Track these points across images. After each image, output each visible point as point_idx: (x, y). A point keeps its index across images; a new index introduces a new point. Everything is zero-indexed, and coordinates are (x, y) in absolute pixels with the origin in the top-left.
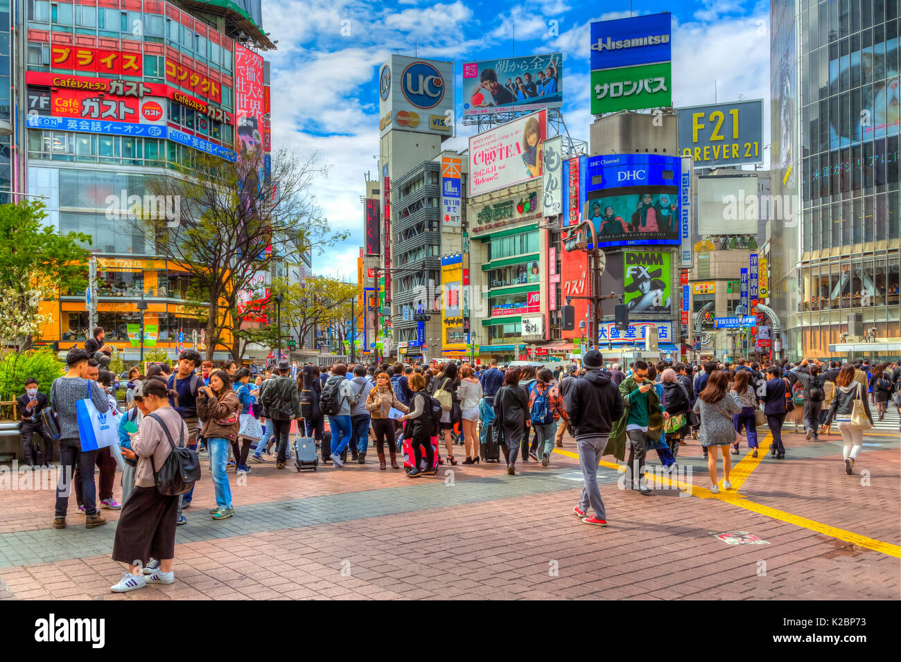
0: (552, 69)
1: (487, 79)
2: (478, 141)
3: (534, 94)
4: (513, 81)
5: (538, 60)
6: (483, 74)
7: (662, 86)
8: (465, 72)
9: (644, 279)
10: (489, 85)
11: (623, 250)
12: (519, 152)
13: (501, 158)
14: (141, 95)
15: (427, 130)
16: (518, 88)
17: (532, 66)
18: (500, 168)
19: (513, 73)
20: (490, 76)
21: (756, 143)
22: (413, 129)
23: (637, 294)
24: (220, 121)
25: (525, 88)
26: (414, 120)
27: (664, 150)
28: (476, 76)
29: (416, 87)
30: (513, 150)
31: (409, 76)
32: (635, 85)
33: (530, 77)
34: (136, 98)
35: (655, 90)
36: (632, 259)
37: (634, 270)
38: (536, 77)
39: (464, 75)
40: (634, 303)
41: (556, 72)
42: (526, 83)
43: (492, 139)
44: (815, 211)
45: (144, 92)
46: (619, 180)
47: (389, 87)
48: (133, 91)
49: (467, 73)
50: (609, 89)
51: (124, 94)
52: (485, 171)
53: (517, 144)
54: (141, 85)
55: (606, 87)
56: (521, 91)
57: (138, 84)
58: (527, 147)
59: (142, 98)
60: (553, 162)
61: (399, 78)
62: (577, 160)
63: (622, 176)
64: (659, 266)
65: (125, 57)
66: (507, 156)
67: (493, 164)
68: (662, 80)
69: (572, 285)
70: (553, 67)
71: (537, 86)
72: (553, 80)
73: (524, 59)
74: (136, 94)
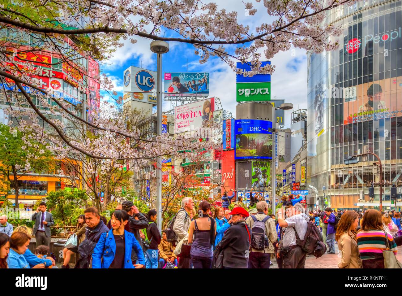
0: (204, 79)
1: (175, 81)
2: (180, 109)
3: (196, 89)
4: (187, 83)
5: (198, 75)
6: (174, 79)
7: (267, 92)
8: (165, 77)
9: (259, 173)
10: (176, 83)
11: (251, 160)
12: (201, 115)
13: (191, 117)
14: (51, 76)
15: (147, 101)
16: (189, 86)
17: (195, 77)
18: (191, 121)
19: (187, 79)
20: (177, 80)
21: (281, 117)
22: (140, 101)
23: (256, 180)
24: (83, 92)
25: (193, 86)
26: (141, 96)
27: (269, 119)
28: (170, 79)
29: (142, 81)
30: (198, 114)
31: (139, 76)
32: (256, 90)
33: (195, 82)
34: (47, 78)
35: (264, 93)
36: (255, 164)
37: (256, 169)
38: (197, 82)
39: (165, 78)
40: (255, 184)
41: (206, 81)
42: (193, 84)
43: (187, 108)
44: (337, 149)
45: (53, 75)
46: (250, 130)
47: (129, 80)
48: (47, 74)
49: (166, 78)
50: (244, 91)
51: (43, 75)
52: (183, 122)
53: (200, 112)
54: (51, 72)
55: (243, 90)
56: (191, 87)
57: (49, 71)
58: (204, 113)
59: (51, 78)
60: (218, 120)
61: (134, 77)
62: (230, 121)
63: (252, 129)
64: (265, 168)
65: (43, 58)
66: (194, 116)
67: (187, 119)
68: (267, 89)
69: (227, 175)
70: (205, 78)
71: (198, 86)
72: (205, 84)
73: (192, 74)
74: (48, 76)
